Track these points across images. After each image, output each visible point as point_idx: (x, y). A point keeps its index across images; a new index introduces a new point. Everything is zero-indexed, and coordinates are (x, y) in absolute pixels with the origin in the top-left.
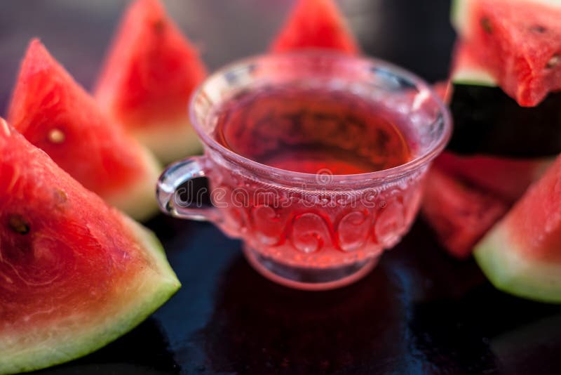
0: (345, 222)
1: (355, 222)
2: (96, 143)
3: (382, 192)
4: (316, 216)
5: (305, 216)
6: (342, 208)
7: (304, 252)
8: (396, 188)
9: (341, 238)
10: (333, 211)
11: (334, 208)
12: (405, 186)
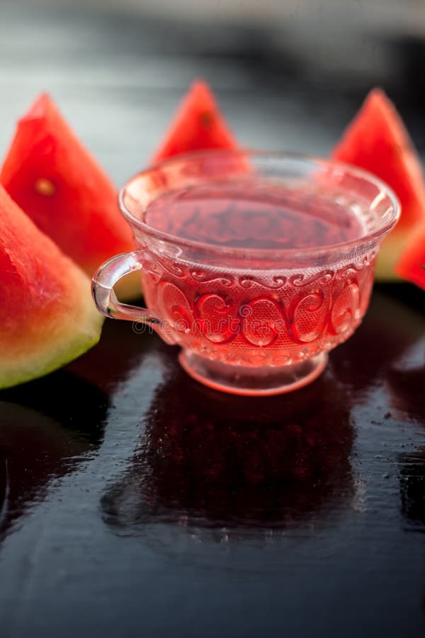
0: (300, 307)
1: (311, 308)
3: (338, 271)
4: (270, 302)
5: (258, 304)
6: (298, 290)
7: (259, 346)
8: (352, 266)
9: (297, 327)
10: (288, 295)
11: (290, 290)
12: (360, 265)
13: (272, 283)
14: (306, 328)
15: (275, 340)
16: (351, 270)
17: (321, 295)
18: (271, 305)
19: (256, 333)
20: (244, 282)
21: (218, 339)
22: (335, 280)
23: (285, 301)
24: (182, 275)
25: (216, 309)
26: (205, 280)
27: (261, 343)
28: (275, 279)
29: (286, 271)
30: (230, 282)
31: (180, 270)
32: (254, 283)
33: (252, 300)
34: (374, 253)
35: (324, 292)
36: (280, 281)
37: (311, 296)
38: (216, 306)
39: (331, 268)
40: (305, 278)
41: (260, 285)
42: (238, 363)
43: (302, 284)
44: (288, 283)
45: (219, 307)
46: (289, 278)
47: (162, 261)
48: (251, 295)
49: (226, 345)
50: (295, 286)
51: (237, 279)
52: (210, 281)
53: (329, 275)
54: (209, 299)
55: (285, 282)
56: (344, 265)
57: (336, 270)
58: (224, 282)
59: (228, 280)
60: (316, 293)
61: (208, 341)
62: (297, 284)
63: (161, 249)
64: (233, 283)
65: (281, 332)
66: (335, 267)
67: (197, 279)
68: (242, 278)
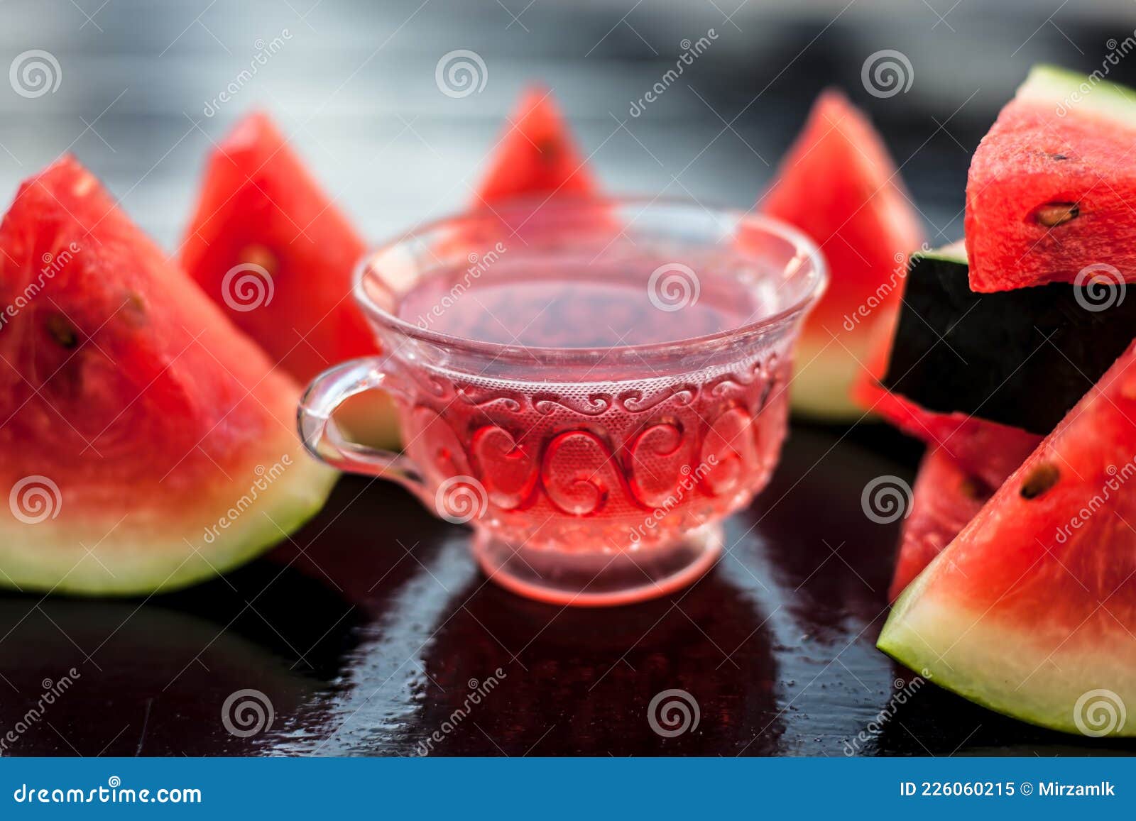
1: (662, 449)
4: (588, 439)
5: (569, 441)
6: (635, 418)
7: (574, 515)
8: (731, 377)
9: (640, 483)
10: (618, 426)
11: (620, 419)
12: (747, 376)
13: (588, 407)
14: (658, 485)
15: (602, 503)
16: (728, 384)
17: (678, 427)
18: (590, 443)
19: (569, 493)
20: (540, 403)
22: (701, 402)
23: (614, 437)
24: (443, 395)
26: (478, 403)
28: (593, 398)
29: (608, 383)
30: (519, 405)
31: (439, 387)
32: (558, 406)
33: (557, 435)
34: (774, 356)
35: (683, 422)
36: (601, 403)
37: (660, 428)
39: (690, 381)
40: (644, 397)
41: (569, 410)
43: (640, 407)
44: (615, 406)
46: (615, 397)
47: (412, 372)
48: (555, 427)
50: (628, 410)
51: (529, 399)
52: (488, 404)
53: (687, 393)
55: (609, 405)
56: (714, 376)
57: (699, 383)
58: (509, 405)
59: (515, 402)
60: (669, 424)
62: (631, 408)
63: (412, 353)
64: (522, 407)
65: (614, 489)
66: (696, 378)
67: (465, 399)
68: (537, 397)
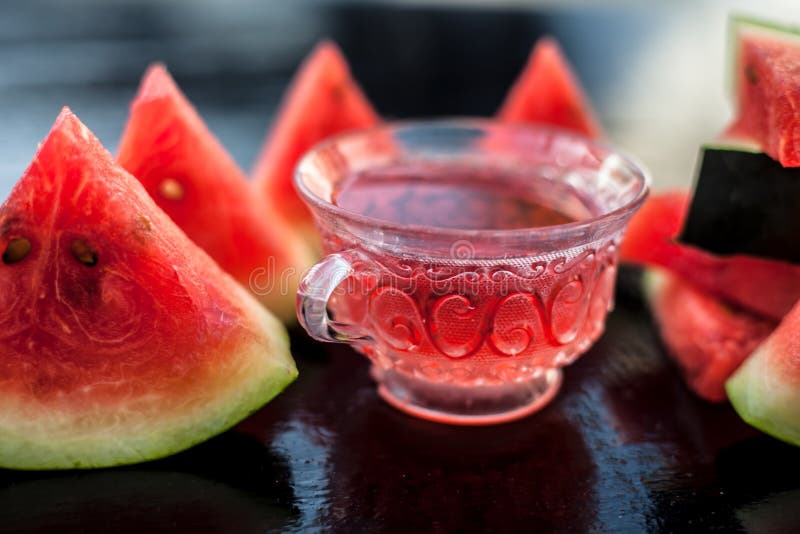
2: (224, 208)
16: (610, 248)
21: (459, 352)
25: (457, 314)
27: (513, 351)
38: (456, 310)
42: (480, 382)
45: (460, 311)
49: (467, 360)
54: (447, 303)
61: (444, 358)
